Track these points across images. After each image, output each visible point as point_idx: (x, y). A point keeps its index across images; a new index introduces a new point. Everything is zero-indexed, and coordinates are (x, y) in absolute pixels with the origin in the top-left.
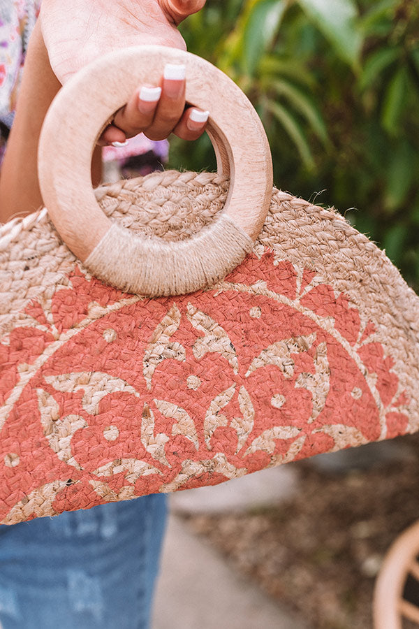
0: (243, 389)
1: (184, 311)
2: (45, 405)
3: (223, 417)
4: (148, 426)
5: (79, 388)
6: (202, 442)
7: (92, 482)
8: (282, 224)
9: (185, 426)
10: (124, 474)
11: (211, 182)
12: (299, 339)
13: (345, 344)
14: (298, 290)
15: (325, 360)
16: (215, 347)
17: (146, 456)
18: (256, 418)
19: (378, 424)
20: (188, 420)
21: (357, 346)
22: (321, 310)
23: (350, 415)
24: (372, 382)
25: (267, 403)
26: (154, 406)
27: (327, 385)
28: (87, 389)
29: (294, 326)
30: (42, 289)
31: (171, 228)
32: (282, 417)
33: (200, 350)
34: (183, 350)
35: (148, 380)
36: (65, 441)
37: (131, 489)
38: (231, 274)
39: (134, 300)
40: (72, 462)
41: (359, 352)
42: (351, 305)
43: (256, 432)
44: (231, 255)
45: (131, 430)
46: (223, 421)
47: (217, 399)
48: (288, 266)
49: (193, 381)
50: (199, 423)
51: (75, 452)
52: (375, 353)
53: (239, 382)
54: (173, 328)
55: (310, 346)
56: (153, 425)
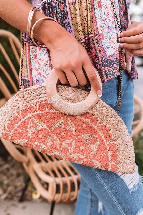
0: (74, 141)
1: (67, 119)
2: (30, 123)
4: (49, 139)
5: (38, 123)
6: (60, 148)
7: (33, 144)
8: (99, 108)
9: (58, 143)
10: (40, 146)
12: (93, 136)
13: (105, 141)
14: (97, 124)
15: (98, 143)
16: (71, 129)
17: (46, 145)
18: (75, 149)
21: (108, 143)
22: (101, 131)
23: (100, 160)
24: (110, 154)
25: (79, 147)
26: (52, 135)
27: (96, 149)
29: (93, 132)
30: (39, 100)
31: (71, 99)
32: (82, 152)
33: (67, 128)
34: (63, 126)
35: (53, 129)
36: (31, 132)
37: (40, 150)
38: (81, 115)
39: (57, 111)
40: (30, 137)
41: (108, 144)
42: (110, 132)
43: (74, 152)
44: (82, 111)
45: (45, 137)
46: (67, 146)
47: (67, 140)
48: (97, 118)
49: (63, 134)
50: (61, 144)
51: (32, 136)
52: (113, 147)
53: (74, 139)
54: (63, 121)
55: (95, 138)
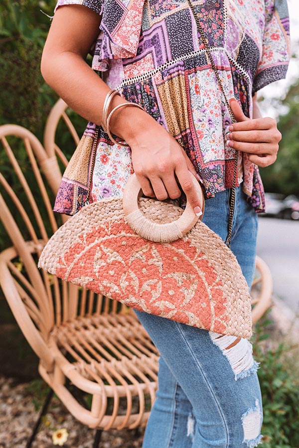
0: (160, 282)
1: (151, 247)
2: (98, 253)
3: (150, 287)
4: (124, 277)
5: (109, 253)
6: (139, 292)
7: (99, 284)
8: (198, 233)
10: (110, 288)
11: (178, 210)
12: (188, 275)
13: (206, 284)
14: (195, 258)
15: (196, 287)
16: (156, 263)
17: (119, 286)
18: (161, 294)
19: (210, 322)
20: (137, 282)
22: (201, 268)
23: (198, 312)
24: (213, 304)
25: (167, 291)
26: (129, 272)
27: (193, 296)
28: (111, 255)
29: (189, 270)
30: (112, 219)
31: (158, 219)
32: (171, 299)
34: (145, 259)
35: (130, 262)
36: (98, 267)
37: (110, 294)
38: (172, 242)
39: (137, 236)
40: (97, 274)
41: (211, 290)
42: (214, 271)
43: (159, 299)
45: (118, 275)
46: (149, 289)
47: (150, 280)
48: (195, 248)
49: (144, 270)
50: (140, 286)
51: (99, 272)
53: (160, 279)
54: (145, 251)
55: (192, 279)
56: (126, 277)
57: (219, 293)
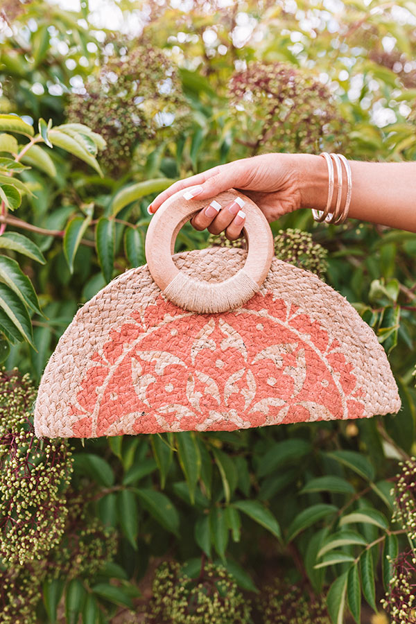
0: (250, 371)
1: (217, 323)
2: (135, 367)
3: (236, 387)
4: (190, 386)
5: (154, 359)
6: (222, 401)
7: (155, 415)
8: (280, 278)
9: (213, 388)
10: (174, 413)
11: (238, 253)
12: (287, 345)
13: (318, 351)
14: (287, 316)
15: (303, 360)
16: (234, 345)
17: (188, 404)
18: (257, 390)
19: (341, 406)
20: (214, 385)
21: (326, 354)
22: (301, 329)
23: (320, 397)
24: (336, 378)
25: (264, 382)
26: (195, 375)
27: (304, 375)
28: (158, 360)
29: (284, 337)
30: (141, 304)
31: (213, 276)
32: (275, 391)
33: (224, 346)
34: (215, 344)
35: (193, 359)
36: (144, 389)
37: (178, 424)
38: (247, 304)
39: (190, 314)
40: (146, 402)
41: (327, 357)
42: (321, 328)
43: (257, 399)
44: (245, 292)
45: (181, 387)
46: (236, 390)
47: (233, 375)
48: (282, 301)
49: (219, 363)
50: (221, 390)
51: (148, 396)
52: (339, 359)
53: (247, 367)
54: (209, 332)
55: (294, 350)
56: (193, 386)
57: (338, 358)
